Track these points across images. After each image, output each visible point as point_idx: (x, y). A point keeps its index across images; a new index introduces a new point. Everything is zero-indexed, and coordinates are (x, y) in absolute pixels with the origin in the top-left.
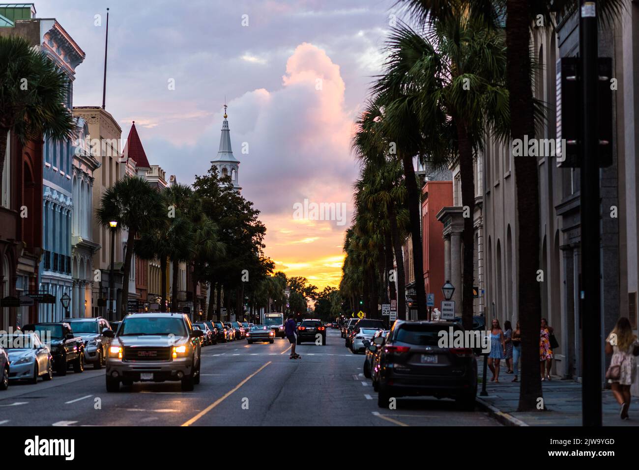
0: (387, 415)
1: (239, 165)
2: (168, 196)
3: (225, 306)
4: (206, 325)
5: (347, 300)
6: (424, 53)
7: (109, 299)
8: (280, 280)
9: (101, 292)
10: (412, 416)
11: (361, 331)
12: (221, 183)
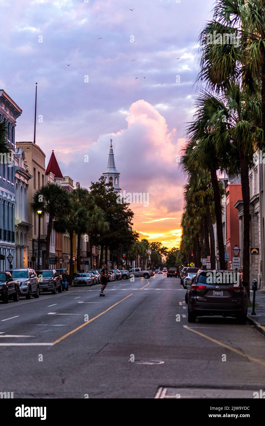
0: (192, 327)
1: (119, 175)
2: (74, 195)
3: (111, 260)
4: (97, 272)
5: (185, 255)
6: (218, 108)
7: (37, 256)
8: (144, 244)
9: (33, 253)
10: (207, 328)
11: (188, 275)
12: (107, 186)
